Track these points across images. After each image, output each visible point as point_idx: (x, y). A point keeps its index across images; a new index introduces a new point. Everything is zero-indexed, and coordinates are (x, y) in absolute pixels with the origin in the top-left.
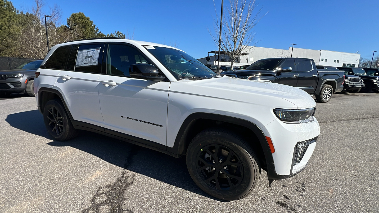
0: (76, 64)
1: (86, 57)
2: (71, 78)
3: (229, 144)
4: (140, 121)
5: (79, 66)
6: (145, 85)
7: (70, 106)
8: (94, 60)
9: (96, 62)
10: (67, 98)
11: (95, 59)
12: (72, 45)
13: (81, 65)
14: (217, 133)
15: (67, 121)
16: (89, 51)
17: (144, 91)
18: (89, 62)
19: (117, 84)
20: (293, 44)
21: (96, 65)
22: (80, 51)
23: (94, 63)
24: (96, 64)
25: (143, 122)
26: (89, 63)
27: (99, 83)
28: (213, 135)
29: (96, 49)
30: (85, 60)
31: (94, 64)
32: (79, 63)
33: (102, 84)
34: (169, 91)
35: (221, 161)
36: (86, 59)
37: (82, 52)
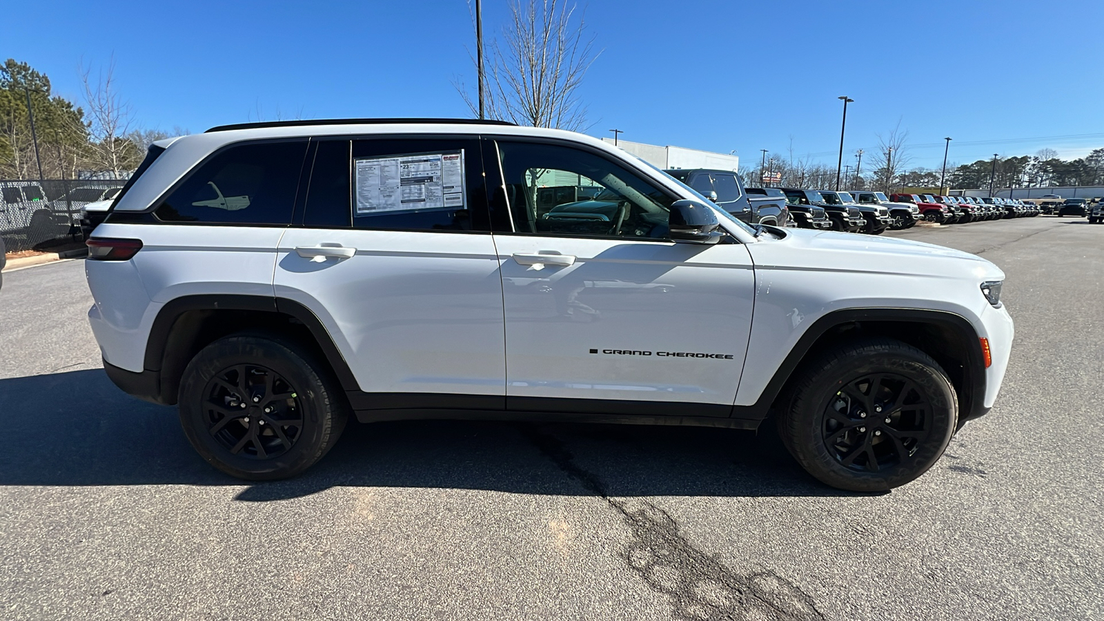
0: (359, 205)
1: (405, 182)
2: (357, 253)
3: (908, 366)
4: (658, 354)
5: (373, 211)
6: (680, 257)
7: (354, 347)
8: (446, 191)
9: (459, 198)
10: (340, 323)
11: (453, 187)
12: (308, 137)
13: (385, 208)
14: (879, 347)
15: (328, 403)
16: (412, 162)
17: (679, 272)
18: (423, 197)
19: (577, 260)
20: (616, 131)
21: (463, 206)
22: (365, 161)
23: (447, 199)
24: (461, 204)
25: (668, 354)
26: (424, 200)
27: (502, 261)
28: (872, 353)
29: (443, 154)
30: (399, 190)
31: (447, 203)
32: (370, 201)
33: (518, 263)
34: (753, 267)
35: (863, 415)
36: (404, 187)
37: (375, 163)
